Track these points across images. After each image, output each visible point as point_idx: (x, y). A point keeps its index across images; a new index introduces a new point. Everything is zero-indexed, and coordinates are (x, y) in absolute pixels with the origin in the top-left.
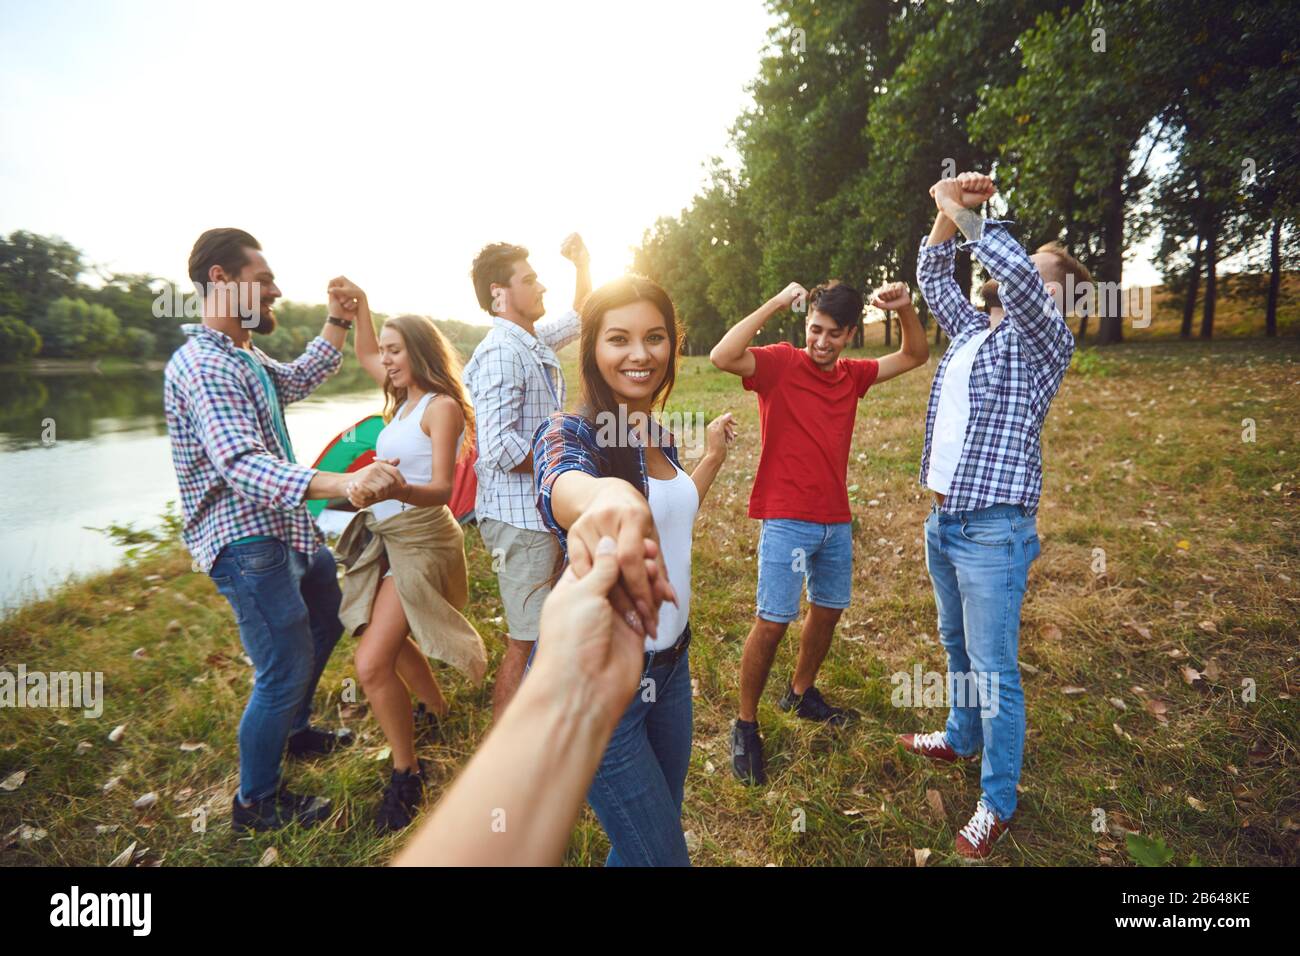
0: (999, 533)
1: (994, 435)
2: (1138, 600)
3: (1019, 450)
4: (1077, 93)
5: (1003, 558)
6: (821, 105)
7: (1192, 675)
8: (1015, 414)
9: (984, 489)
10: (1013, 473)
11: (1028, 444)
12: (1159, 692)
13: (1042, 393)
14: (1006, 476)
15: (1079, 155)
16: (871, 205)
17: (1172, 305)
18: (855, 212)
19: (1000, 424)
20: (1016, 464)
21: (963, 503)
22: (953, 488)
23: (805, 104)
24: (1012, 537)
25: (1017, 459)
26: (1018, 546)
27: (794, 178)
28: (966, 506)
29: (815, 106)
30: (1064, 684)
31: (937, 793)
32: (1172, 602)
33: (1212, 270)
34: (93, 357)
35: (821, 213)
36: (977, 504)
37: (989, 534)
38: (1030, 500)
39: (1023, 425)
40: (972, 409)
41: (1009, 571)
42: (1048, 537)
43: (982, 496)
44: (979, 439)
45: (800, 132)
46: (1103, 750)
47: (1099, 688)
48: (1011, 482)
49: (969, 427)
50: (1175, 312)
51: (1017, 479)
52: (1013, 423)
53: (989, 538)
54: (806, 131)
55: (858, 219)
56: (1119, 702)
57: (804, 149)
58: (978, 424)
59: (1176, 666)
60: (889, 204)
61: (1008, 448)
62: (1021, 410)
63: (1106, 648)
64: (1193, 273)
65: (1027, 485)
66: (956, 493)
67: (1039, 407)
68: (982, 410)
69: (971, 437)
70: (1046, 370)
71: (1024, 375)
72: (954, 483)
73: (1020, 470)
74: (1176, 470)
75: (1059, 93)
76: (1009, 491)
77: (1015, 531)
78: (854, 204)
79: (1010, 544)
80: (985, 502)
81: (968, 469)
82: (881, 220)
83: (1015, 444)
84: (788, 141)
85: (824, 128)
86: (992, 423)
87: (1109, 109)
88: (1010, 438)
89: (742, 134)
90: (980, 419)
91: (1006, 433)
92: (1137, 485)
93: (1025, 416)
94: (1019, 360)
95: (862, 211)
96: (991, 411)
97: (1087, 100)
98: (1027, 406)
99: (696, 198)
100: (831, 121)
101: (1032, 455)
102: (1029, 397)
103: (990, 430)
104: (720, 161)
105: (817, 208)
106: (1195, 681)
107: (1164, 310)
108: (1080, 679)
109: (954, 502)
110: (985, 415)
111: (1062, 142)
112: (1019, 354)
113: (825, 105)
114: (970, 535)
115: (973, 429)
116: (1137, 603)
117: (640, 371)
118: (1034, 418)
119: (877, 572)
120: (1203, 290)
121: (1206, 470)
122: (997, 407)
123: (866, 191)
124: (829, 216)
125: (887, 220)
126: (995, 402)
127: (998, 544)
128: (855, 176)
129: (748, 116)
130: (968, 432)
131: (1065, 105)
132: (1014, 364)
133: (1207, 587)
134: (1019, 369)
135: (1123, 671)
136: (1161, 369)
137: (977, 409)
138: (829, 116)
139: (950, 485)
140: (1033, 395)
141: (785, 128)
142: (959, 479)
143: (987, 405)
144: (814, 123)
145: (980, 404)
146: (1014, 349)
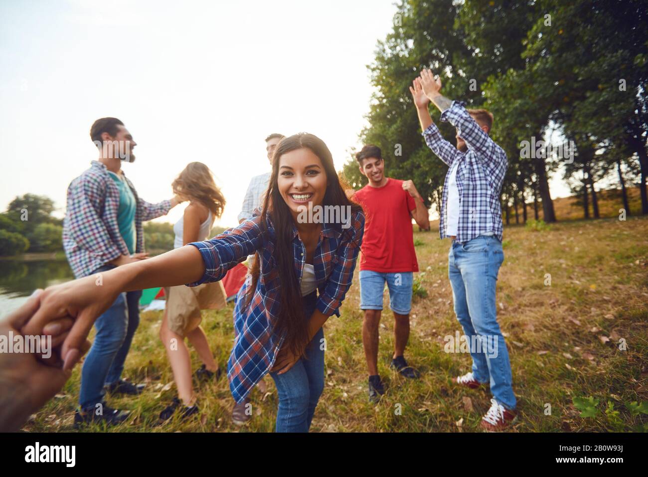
0: (480, 246)
1: (473, 201)
2: (572, 310)
3: (486, 206)
4: (511, 106)
5: (482, 258)
6: (398, 122)
7: (605, 339)
8: (481, 189)
9: (474, 229)
10: (486, 218)
11: (491, 203)
12: (589, 350)
13: (493, 178)
14: (483, 220)
15: (516, 132)
16: (425, 163)
17: (577, 204)
18: (419, 167)
19: (474, 196)
20: (486, 213)
21: (465, 237)
22: (459, 230)
23: (392, 122)
24: (487, 248)
25: (486, 210)
26: (491, 253)
27: (389, 153)
28: (467, 239)
29: (396, 122)
30: (538, 350)
31: (469, 399)
32: (590, 308)
33: (592, 187)
34: (53, 251)
35: (402, 168)
36: (472, 236)
37: (475, 247)
38: (498, 231)
39: (486, 194)
40: (459, 190)
41: (487, 265)
42: (524, 289)
43: (473, 232)
44: (466, 204)
45: (390, 133)
46: (561, 377)
47: (556, 350)
48: (486, 223)
49: (460, 199)
50: (580, 207)
51: (488, 220)
52: (481, 194)
53: (476, 249)
54: (393, 133)
55: (420, 169)
56: (568, 355)
57: (392, 140)
58: (464, 197)
59: (595, 336)
60: (434, 162)
61: (481, 206)
62: (484, 187)
63: (557, 331)
64: (584, 189)
65: (494, 223)
66: (461, 232)
67: (494, 185)
68: (464, 190)
69: (462, 203)
70: (492, 165)
71: (481, 170)
72: (459, 227)
73: (489, 216)
74: (586, 260)
75: (503, 107)
76: (486, 227)
77: (488, 245)
78: (417, 163)
79: (486, 251)
80: (475, 235)
81: (465, 220)
82: (431, 169)
83: (484, 203)
84: (384, 137)
85: (400, 132)
86: (471, 196)
87: (526, 112)
88: (481, 201)
89: (364, 137)
90: (464, 194)
91: (478, 199)
92: (567, 267)
93: (487, 189)
94: (477, 164)
95: (422, 165)
96: (468, 190)
97: (516, 109)
98: (486, 185)
99: (345, 165)
100: (403, 128)
101: (495, 209)
102: (486, 180)
103: (471, 199)
104: (355, 149)
105: (401, 166)
106: (607, 342)
107: (574, 207)
108: (546, 347)
109: (461, 237)
110: (466, 192)
111: (508, 127)
112: (476, 161)
113: (401, 121)
114: (467, 249)
115: (462, 199)
116: (571, 311)
117: (301, 195)
118: (493, 190)
119: (438, 313)
120: (590, 197)
121: (600, 259)
122: (471, 187)
123: (423, 157)
124: (407, 169)
125: (434, 169)
126: (469, 185)
127: (480, 251)
128: (417, 151)
129: (366, 129)
130: (460, 202)
131: (506, 111)
132: (475, 167)
133: (607, 302)
134: (478, 168)
135: (568, 342)
136: (575, 227)
137: (461, 190)
138: (402, 126)
139: (457, 229)
140: (489, 179)
141: (383, 132)
142: (461, 225)
143: (466, 187)
144: (396, 129)
145: (462, 188)
146: (473, 160)
